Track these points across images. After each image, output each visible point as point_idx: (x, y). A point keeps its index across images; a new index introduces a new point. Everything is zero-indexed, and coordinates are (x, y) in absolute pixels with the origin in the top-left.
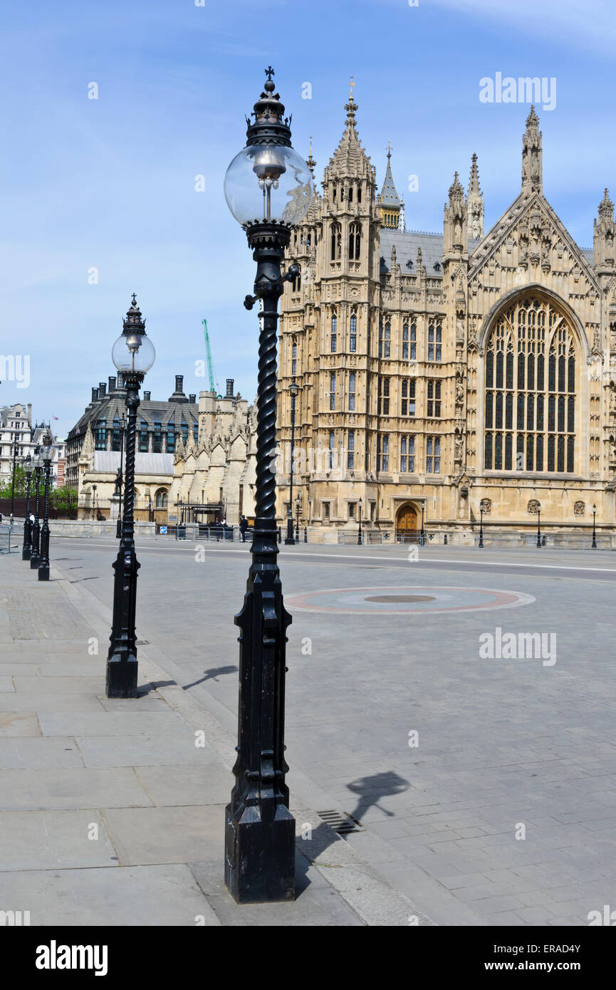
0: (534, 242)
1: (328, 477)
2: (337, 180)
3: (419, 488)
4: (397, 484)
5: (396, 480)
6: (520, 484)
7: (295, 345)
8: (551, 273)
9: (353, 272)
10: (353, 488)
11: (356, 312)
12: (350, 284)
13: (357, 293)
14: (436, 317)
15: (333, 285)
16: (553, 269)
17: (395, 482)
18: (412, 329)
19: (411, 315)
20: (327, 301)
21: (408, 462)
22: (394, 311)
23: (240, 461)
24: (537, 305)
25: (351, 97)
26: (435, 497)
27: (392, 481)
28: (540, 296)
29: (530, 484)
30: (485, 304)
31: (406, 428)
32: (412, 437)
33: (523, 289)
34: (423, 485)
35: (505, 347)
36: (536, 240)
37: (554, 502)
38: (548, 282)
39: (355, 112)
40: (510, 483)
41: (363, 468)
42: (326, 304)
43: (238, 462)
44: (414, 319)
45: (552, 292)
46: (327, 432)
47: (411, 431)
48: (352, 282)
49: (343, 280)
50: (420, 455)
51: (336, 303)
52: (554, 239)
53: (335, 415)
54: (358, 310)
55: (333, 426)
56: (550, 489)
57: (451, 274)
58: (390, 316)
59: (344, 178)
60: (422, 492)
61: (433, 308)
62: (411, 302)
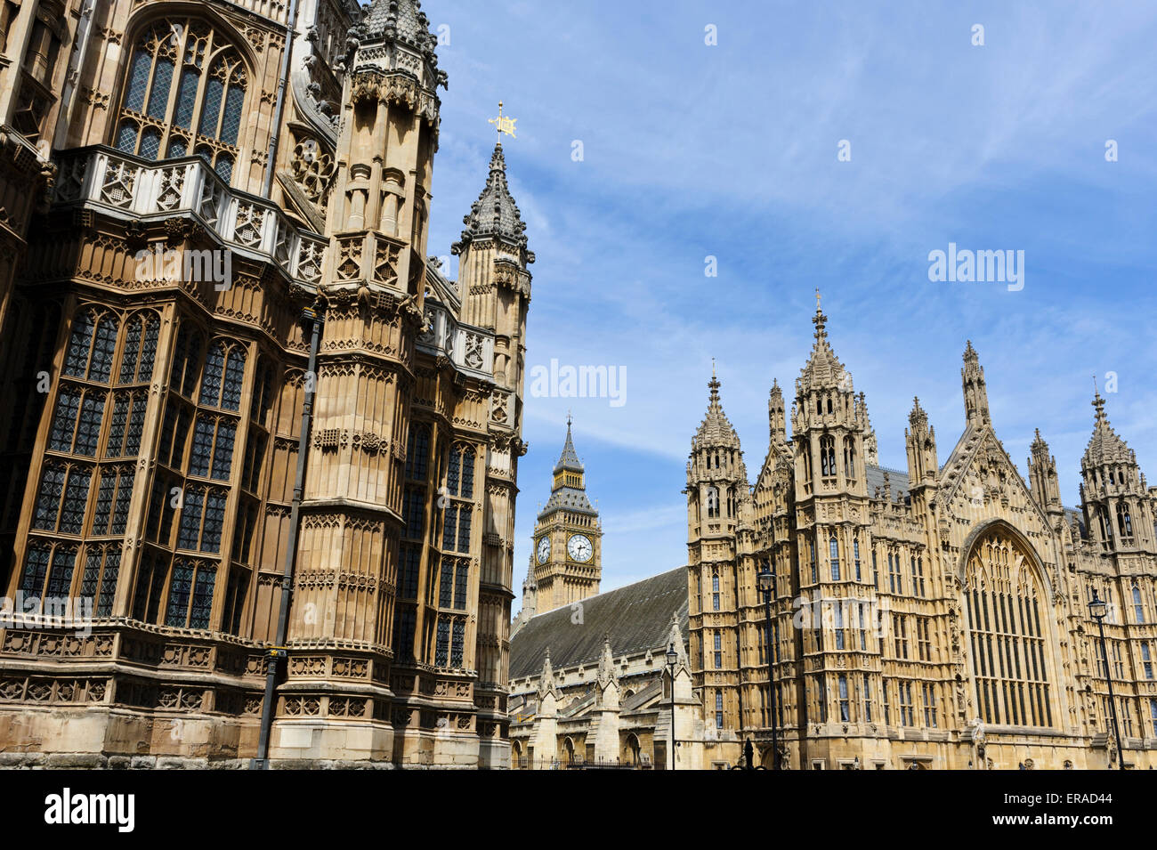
0: (991, 475)
1: (846, 732)
2: (823, 390)
3: (923, 745)
4: (903, 741)
5: (902, 737)
6: (1015, 740)
7: (715, 576)
8: (1009, 509)
9: (851, 491)
10: (877, 745)
11: (857, 535)
12: (850, 504)
13: (857, 515)
14: (916, 548)
15: (829, 504)
16: (1010, 504)
17: (900, 738)
18: (894, 560)
19: (895, 543)
20: (824, 522)
21: (907, 713)
22: (879, 538)
23: (612, 711)
24: (999, 542)
25: (819, 309)
26: (939, 756)
27: (897, 737)
28: (1002, 531)
29: (1023, 740)
30: (960, 536)
31: (902, 673)
32: (909, 683)
33: (991, 523)
34: (927, 742)
35: (979, 585)
36: (993, 472)
37: (1047, 761)
38: (1008, 516)
39: (825, 324)
40: (1008, 740)
41: (883, 720)
42: (822, 525)
43: (610, 713)
44: (897, 548)
45: (1015, 528)
46: (836, 676)
47: (908, 677)
48: (851, 501)
49: (843, 499)
50: (919, 706)
51: (837, 524)
52: (1008, 475)
53: (846, 656)
54: (860, 534)
55: (843, 669)
56: (1041, 746)
57: (929, 501)
58: (876, 543)
59: (832, 389)
60: (927, 750)
61: (913, 537)
62: (892, 529)
